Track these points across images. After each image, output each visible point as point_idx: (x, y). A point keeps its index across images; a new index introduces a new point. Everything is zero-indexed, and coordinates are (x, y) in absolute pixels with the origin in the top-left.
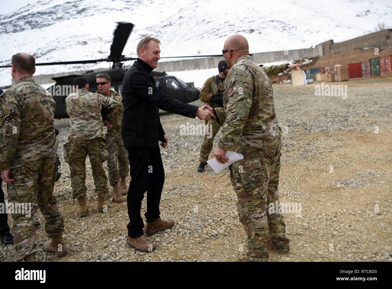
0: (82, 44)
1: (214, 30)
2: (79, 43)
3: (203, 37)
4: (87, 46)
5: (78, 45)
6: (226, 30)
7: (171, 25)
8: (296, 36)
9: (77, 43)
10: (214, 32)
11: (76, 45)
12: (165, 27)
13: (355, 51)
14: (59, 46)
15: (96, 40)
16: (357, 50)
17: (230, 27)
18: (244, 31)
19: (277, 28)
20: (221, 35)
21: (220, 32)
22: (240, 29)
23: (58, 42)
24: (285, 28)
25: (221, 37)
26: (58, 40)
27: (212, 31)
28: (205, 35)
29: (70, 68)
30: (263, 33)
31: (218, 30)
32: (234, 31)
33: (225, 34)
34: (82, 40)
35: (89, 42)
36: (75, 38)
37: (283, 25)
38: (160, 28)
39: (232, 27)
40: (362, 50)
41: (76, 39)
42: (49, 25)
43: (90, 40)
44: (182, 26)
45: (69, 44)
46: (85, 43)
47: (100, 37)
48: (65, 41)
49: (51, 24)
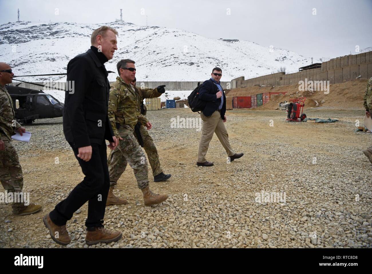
0: (50, 60)
1: (162, 60)
2: (48, 59)
3: (152, 65)
4: (55, 62)
5: (47, 61)
6: (171, 61)
7: (127, 52)
8: (227, 71)
9: (46, 59)
10: (162, 62)
11: (45, 60)
12: (122, 54)
13: (255, 87)
14: (31, 60)
15: (63, 59)
16: (257, 87)
17: (175, 59)
18: (185, 63)
19: (212, 63)
20: (167, 65)
21: (166, 62)
22: (183, 62)
23: (30, 57)
24: (219, 64)
25: (167, 66)
26: (31, 55)
27: (160, 61)
28: (154, 64)
29: (37, 79)
30: (201, 66)
31: (165, 60)
32: (178, 63)
33: (170, 64)
34: (51, 57)
35: (57, 60)
36: (45, 54)
37: (217, 62)
38: (118, 54)
39: (176, 59)
40: (260, 86)
41: (46, 56)
42: (25, 42)
43: (58, 57)
44: (137, 54)
45: (40, 59)
46: (54, 60)
47: (67, 56)
48: (36, 56)
49: (27, 42)
